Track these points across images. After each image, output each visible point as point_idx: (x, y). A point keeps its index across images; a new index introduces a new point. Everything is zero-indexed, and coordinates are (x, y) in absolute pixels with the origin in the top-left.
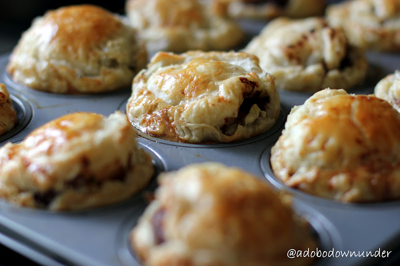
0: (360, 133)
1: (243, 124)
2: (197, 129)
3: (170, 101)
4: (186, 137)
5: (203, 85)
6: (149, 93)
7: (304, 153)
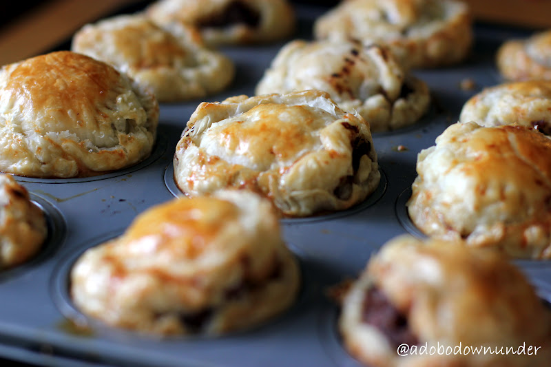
0: (535, 172)
1: (357, 182)
2: (306, 198)
3: (255, 166)
4: (294, 210)
5: (298, 138)
6: (216, 159)
7: (480, 207)
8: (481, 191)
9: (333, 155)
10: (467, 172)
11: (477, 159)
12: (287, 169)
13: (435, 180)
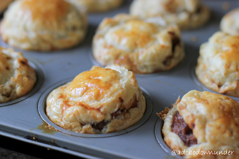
5: (148, 38)
6: (111, 47)
7: (227, 74)
8: (228, 67)
9: (163, 47)
10: (222, 57)
11: (227, 51)
12: (142, 52)
13: (208, 59)
